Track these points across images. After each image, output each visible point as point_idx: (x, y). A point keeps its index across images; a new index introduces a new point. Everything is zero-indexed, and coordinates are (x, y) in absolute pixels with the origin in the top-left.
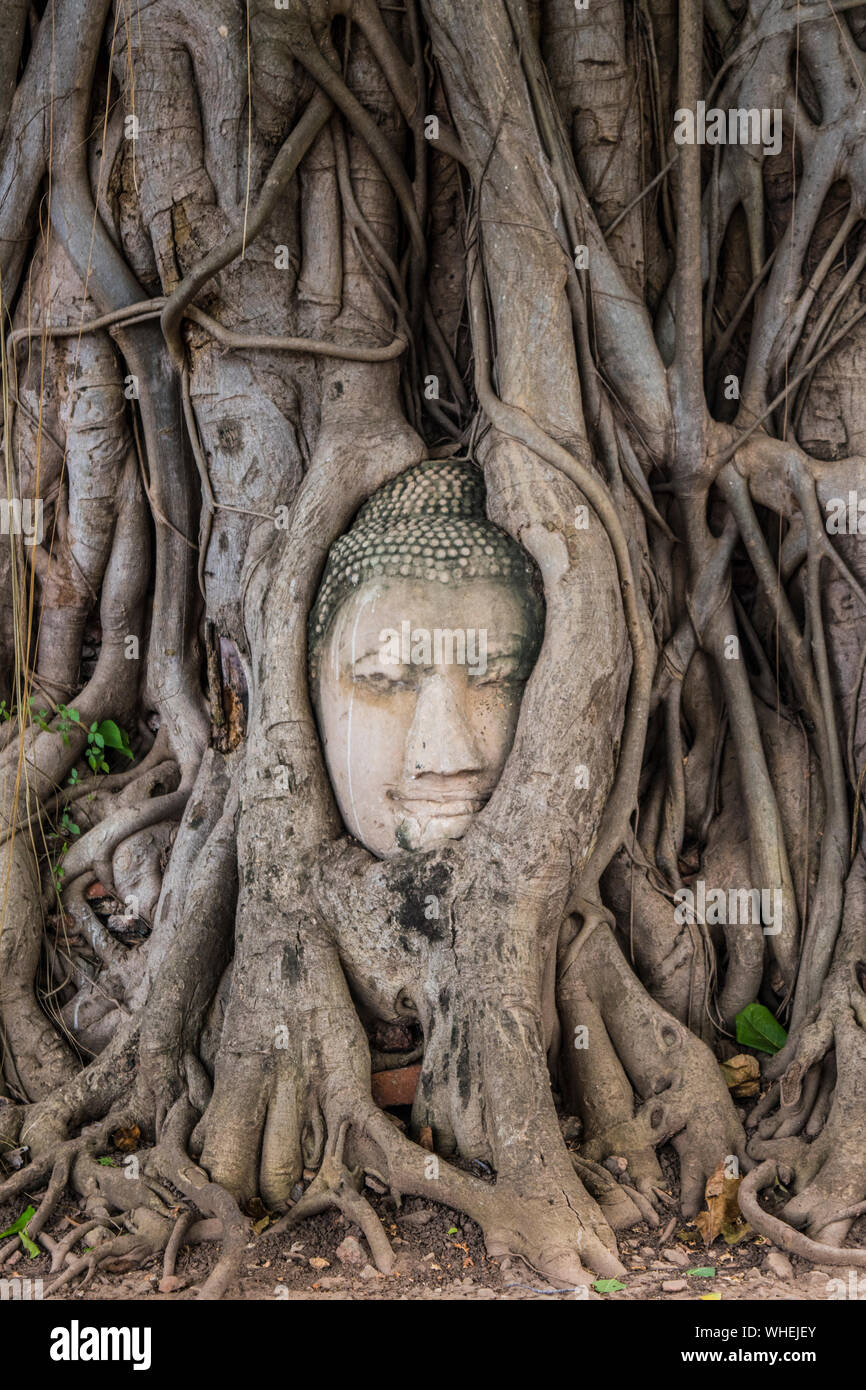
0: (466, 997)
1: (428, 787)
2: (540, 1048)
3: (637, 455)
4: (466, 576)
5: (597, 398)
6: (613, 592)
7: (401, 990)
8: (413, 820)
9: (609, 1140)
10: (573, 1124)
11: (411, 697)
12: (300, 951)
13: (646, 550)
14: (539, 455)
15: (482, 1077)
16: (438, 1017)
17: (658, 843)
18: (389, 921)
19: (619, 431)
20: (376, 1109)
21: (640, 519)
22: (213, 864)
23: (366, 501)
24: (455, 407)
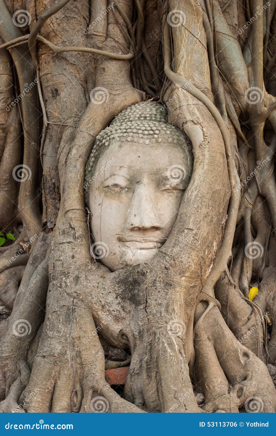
0: (151, 331)
1: (136, 236)
2: (184, 355)
3: (234, 106)
4: (157, 142)
5: (218, 80)
6: (223, 155)
7: (121, 330)
8: (129, 251)
9: (217, 403)
10: (200, 397)
11: (130, 195)
12: (74, 310)
13: (237, 149)
14: (191, 93)
15: (158, 368)
16: (138, 342)
17: (240, 278)
18: (117, 298)
19: (226, 94)
20: (106, 383)
21: (234, 135)
22: (39, 277)
23: (114, 118)
24: (155, 87)
